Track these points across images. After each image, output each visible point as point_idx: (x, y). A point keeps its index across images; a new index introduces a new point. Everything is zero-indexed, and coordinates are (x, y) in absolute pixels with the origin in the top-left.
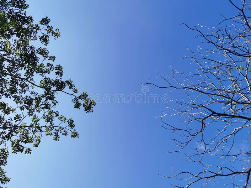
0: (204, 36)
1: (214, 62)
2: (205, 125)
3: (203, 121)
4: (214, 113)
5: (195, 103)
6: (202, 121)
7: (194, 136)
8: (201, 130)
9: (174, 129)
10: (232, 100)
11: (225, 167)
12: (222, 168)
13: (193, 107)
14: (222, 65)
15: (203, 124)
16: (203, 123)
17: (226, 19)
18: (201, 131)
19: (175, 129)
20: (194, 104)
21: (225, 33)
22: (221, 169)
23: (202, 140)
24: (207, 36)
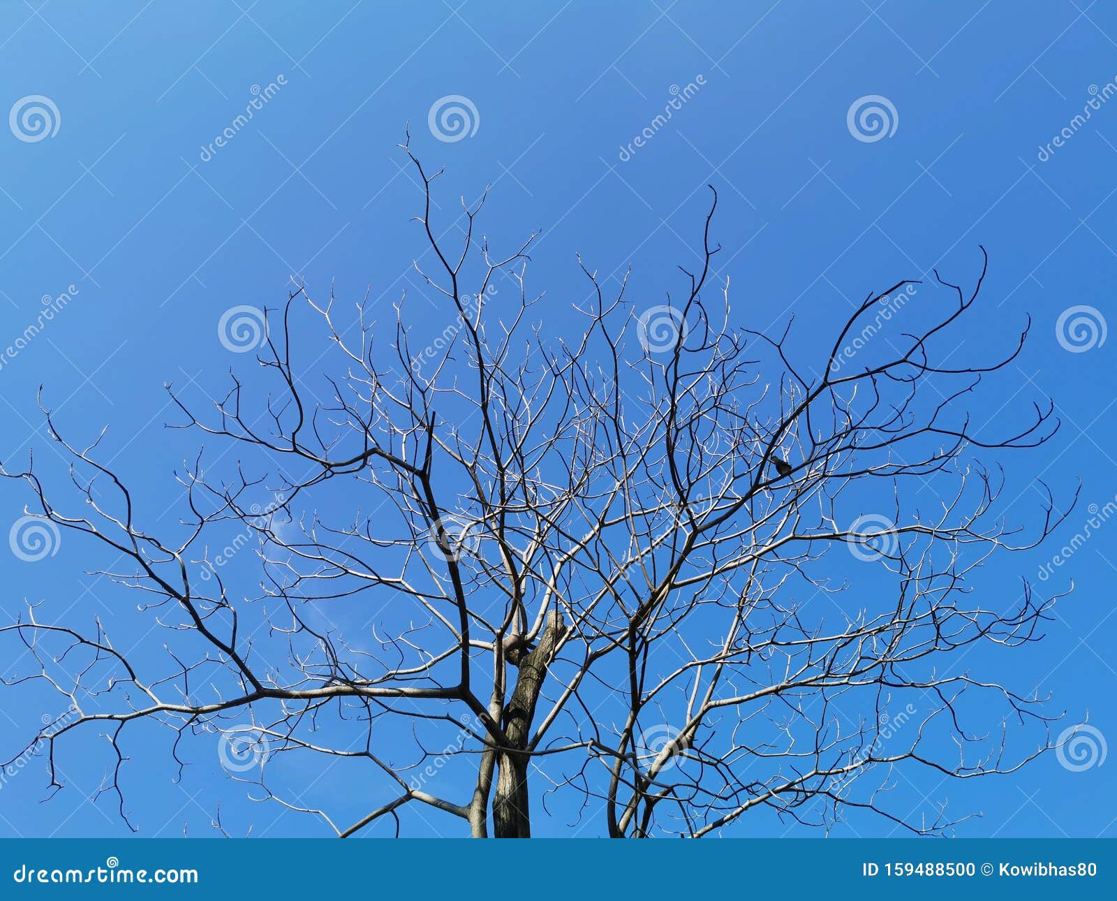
0: (694, 294)
1: (615, 391)
2: (362, 467)
3: (375, 456)
4: (424, 475)
5: (429, 396)
6: (374, 451)
7: (296, 450)
8: (336, 465)
9: (283, 361)
10: (502, 513)
11: (235, 613)
12: (224, 606)
13: (411, 404)
14: (615, 420)
15: (362, 461)
16: (364, 457)
17: (779, 347)
18: (328, 466)
19: (284, 368)
20: (423, 393)
21: (729, 367)
22: (221, 605)
23: (295, 489)
24: (699, 303)
